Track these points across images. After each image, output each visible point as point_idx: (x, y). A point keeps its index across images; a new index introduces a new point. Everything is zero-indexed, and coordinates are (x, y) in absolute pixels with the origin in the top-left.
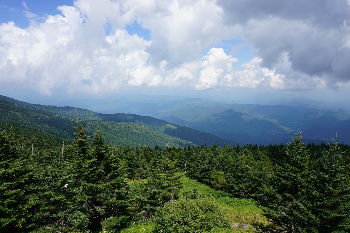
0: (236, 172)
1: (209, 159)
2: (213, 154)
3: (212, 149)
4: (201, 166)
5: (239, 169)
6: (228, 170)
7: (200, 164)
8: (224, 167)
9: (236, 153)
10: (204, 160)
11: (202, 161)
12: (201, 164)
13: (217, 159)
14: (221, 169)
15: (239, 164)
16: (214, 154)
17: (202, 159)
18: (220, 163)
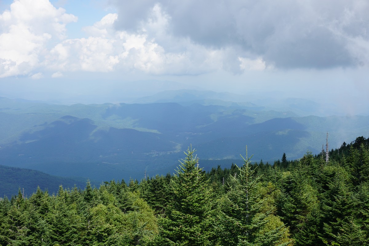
0: (88, 242)
1: (29, 224)
2: (38, 211)
3: (35, 202)
4: (13, 241)
5: (93, 234)
6: (71, 240)
7: (11, 238)
8: (63, 236)
9: (85, 202)
10: (18, 227)
11: (15, 230)
12: (13, 238)
13: (47, 221)
14: (56, 240)
15: (92, 223)
16: (40, 212)
17: (13, 226)
18: (55, 229)
